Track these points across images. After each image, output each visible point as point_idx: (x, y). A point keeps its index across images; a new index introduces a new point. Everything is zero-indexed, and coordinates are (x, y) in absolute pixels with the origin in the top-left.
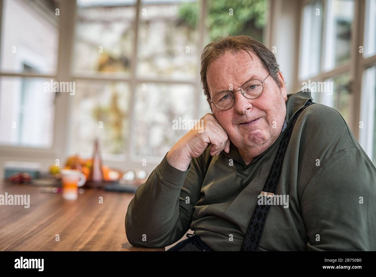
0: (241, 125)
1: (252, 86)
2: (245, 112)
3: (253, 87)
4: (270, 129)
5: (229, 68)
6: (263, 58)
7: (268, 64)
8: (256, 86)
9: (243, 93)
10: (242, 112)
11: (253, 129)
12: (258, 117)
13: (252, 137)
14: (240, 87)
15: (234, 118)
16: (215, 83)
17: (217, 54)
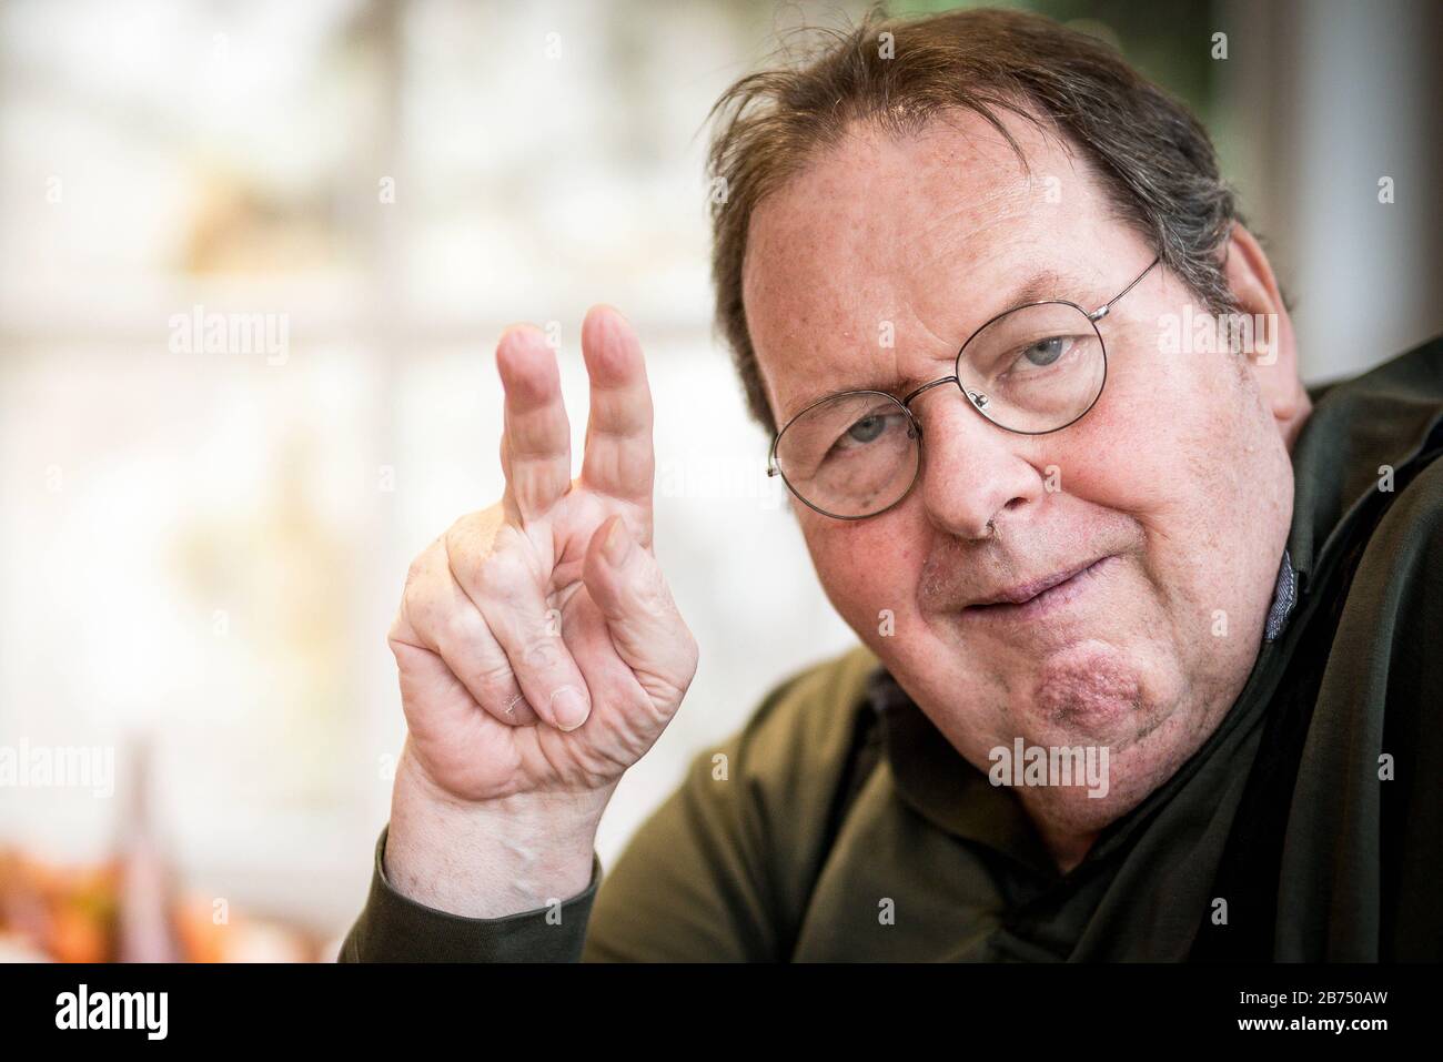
0: (977, 619)
1: (1042, 346)
2: (990, 524)
3: (1044, 349)
4: (1179, 630)
5: (872, 231)
6: (1109, 151)
7: (1144, 193)
8: (1067, 346)
9: (973, 399)
10: (971, 529)
11: (1059, 636)
12: (1089, 556)
13: (1056, 696)
14: (951, 359)
15: (926, 567)
16: (787, 337)
17: (797, 147)
